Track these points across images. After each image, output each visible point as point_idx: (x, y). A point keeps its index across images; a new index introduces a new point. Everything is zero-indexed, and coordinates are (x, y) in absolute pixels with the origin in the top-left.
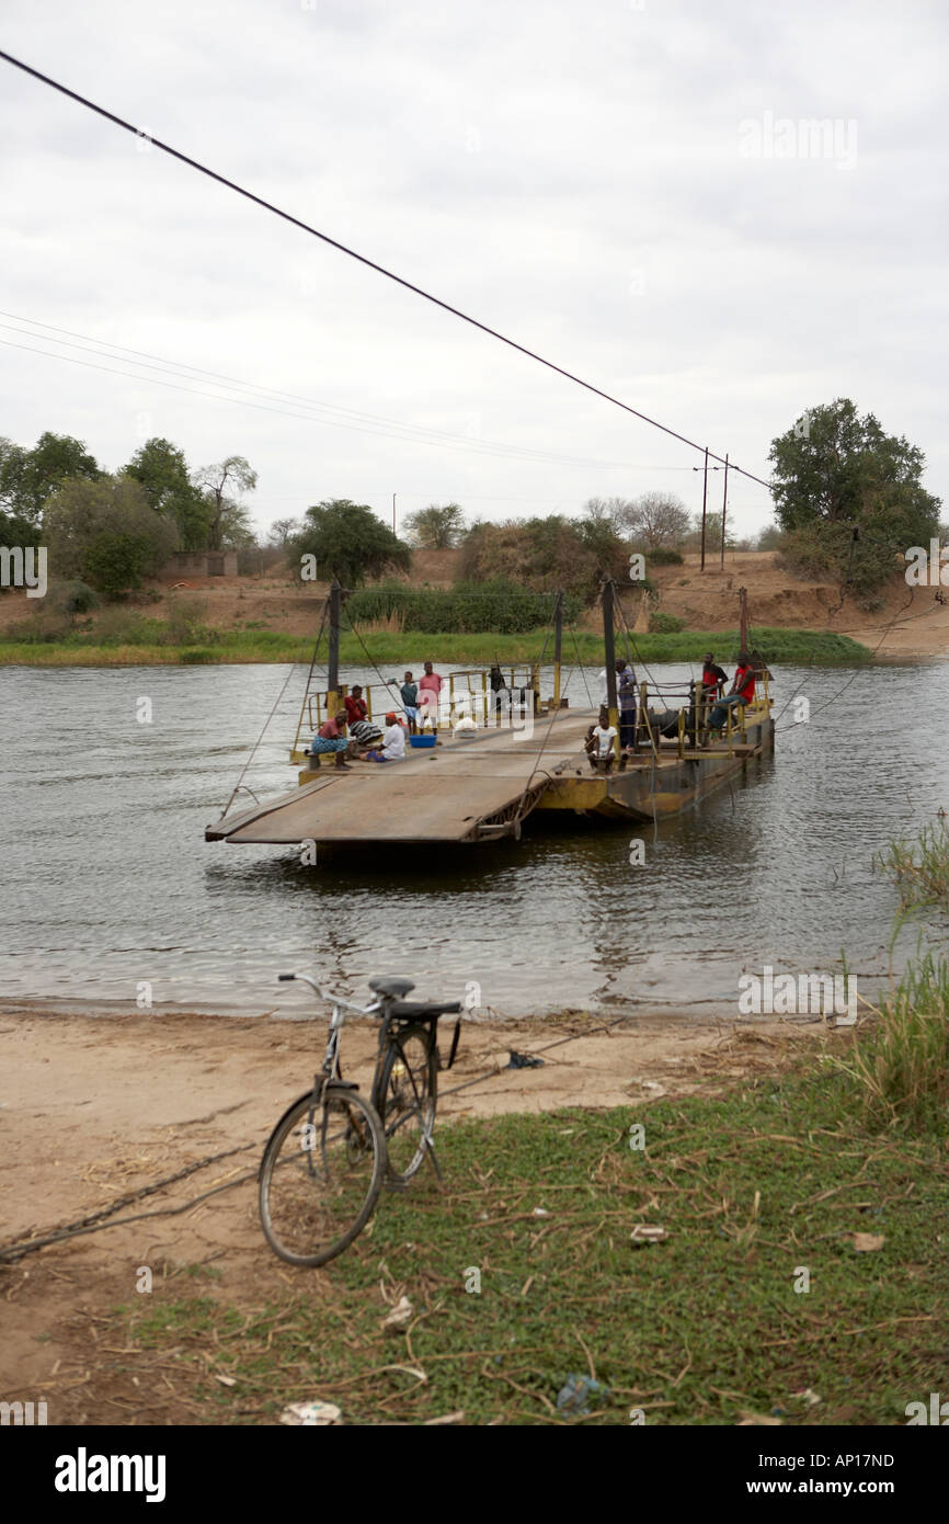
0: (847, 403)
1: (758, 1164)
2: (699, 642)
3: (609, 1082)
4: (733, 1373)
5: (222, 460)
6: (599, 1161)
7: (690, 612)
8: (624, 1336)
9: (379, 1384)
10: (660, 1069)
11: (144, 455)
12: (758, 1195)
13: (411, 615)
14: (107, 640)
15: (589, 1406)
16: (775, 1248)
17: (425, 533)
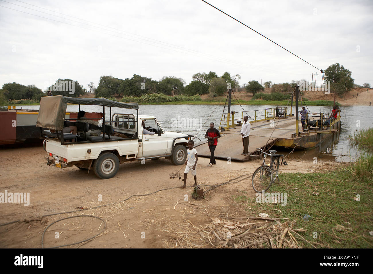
0: (338, 64)
1: (334, 184)
2: (311, 102)
3: (304, 169)
4: (334, 217)
5: (236, 75)
6: (305, 181)
7: (309, 98)
8: (314, 209)
9: (274, 212)
10: (312, 168)
11: (224, 74)
12: (335, 189)
13: (264, 98)
14: (218, 101)
15: (309, 220)
16: (339, 198)
17: (266, 86)
